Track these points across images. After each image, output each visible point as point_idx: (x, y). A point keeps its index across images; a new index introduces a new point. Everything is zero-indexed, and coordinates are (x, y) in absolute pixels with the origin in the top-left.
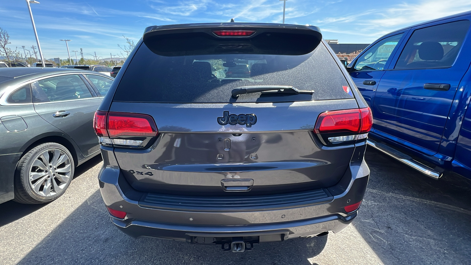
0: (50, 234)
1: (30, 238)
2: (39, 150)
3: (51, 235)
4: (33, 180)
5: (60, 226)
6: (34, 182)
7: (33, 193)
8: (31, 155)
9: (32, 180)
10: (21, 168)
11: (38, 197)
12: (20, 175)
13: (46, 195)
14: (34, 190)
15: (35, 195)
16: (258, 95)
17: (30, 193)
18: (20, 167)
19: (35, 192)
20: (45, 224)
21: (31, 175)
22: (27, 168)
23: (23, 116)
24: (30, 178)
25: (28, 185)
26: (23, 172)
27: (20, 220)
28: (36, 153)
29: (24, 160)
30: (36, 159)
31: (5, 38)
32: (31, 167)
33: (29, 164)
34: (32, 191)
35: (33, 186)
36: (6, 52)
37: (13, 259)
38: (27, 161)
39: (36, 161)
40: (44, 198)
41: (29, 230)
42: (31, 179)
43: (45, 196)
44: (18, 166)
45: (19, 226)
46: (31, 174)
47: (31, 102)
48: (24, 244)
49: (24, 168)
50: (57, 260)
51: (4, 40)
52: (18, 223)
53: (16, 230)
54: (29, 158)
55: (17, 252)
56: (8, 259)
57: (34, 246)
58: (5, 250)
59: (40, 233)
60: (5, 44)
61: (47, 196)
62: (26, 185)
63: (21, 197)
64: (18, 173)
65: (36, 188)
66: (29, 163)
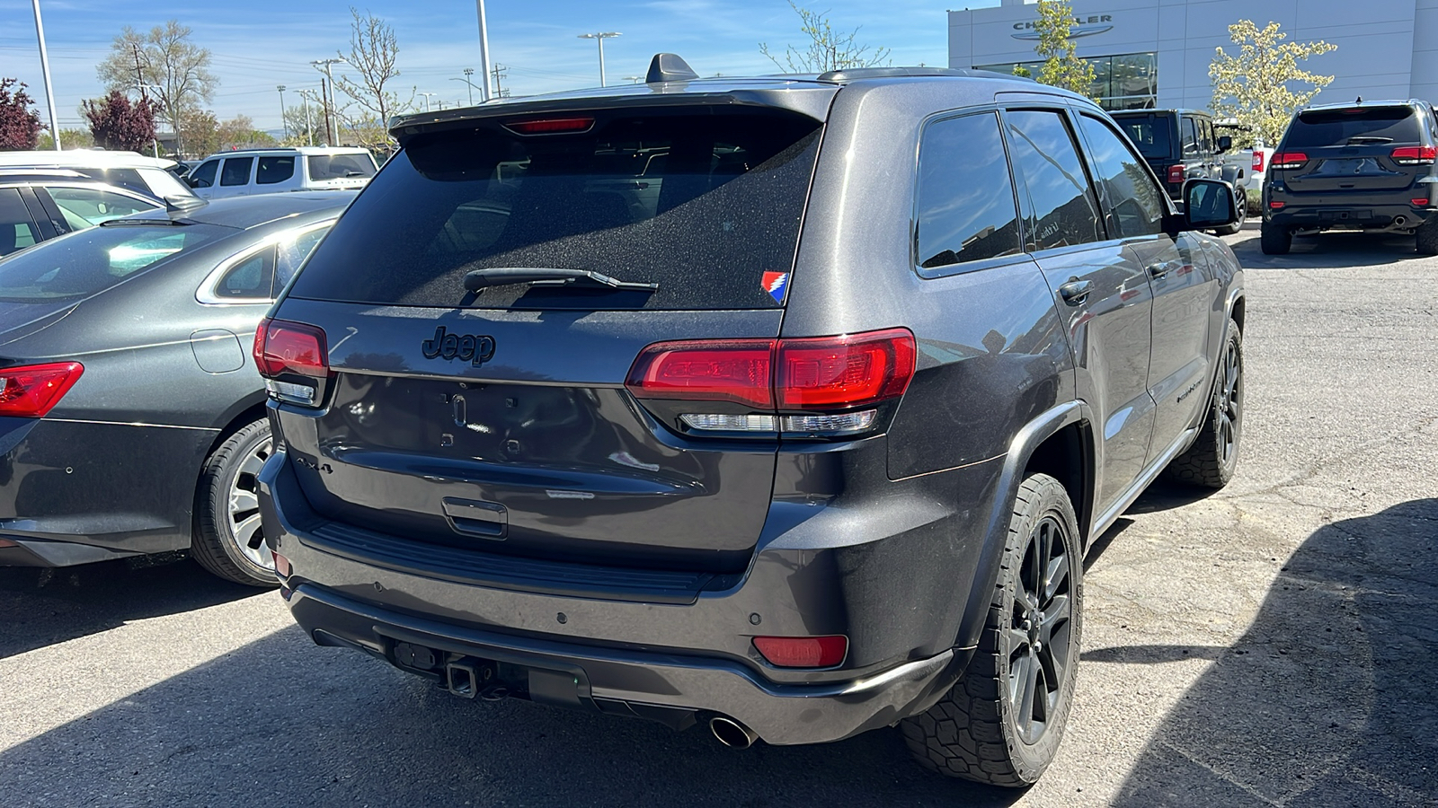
0: (233, 652)
1: (194, 649)
2: (262, 431)
3: (234, 654)
4: (237, 508)
5: (262, 642)
6: (240, 517)
7: (234, 546)
8: (243, 439)
9: (235, 509)
10: (214, 471)
11: (243, 560)
12: (210, 488)
13: (265, 563)
14: (237, 539)
15: (236, 552)
16: (519, 292)
17: (226, 543)
18: (214, 469)
19: (238, 543)
20: (238, 630)
21: (234, 494)
22: (227, 476)
23: (239, 333)
24: (232, 502)
25: (224, 520)
26: (217, 480)
27: (197, 613)
28: (255, 436)
29: (225, 452)
30: (253, 454)
31: (385, 58)
32: (238, 472)
33: (233, 463)
34: (230, 540)
35: (236, 528)
36: (382, 107)
37: (147, 678)
38: (230, 454)
39: (252, 458)
40: (258, 570)
41: (201, 634)
42: (234, 506)
43: (262, 564)
44: (211, 465)
45: (190, 624)
46: (234, 491)
47: (267, 296)
48: (179, 658)
49: (221, 472)
50: (214, 701)
51: (383, 64)
52: (191, 617)
53: (182, 629)
54: (235, 447)
55: (160, 668)
56: (140, 676)
57: (192, 666)
58: (144, 659)
59: (218, 646)
60: (383, 79)
61: (267, 566)
62: (218, 520)
63: (207, 550)
64: (205, 482)
65: (241, 534)
66: (233, 461)
